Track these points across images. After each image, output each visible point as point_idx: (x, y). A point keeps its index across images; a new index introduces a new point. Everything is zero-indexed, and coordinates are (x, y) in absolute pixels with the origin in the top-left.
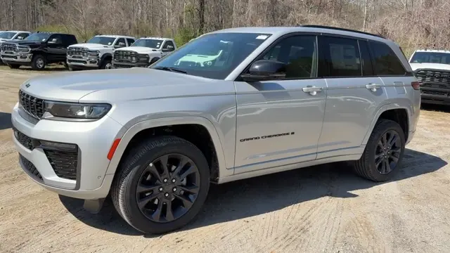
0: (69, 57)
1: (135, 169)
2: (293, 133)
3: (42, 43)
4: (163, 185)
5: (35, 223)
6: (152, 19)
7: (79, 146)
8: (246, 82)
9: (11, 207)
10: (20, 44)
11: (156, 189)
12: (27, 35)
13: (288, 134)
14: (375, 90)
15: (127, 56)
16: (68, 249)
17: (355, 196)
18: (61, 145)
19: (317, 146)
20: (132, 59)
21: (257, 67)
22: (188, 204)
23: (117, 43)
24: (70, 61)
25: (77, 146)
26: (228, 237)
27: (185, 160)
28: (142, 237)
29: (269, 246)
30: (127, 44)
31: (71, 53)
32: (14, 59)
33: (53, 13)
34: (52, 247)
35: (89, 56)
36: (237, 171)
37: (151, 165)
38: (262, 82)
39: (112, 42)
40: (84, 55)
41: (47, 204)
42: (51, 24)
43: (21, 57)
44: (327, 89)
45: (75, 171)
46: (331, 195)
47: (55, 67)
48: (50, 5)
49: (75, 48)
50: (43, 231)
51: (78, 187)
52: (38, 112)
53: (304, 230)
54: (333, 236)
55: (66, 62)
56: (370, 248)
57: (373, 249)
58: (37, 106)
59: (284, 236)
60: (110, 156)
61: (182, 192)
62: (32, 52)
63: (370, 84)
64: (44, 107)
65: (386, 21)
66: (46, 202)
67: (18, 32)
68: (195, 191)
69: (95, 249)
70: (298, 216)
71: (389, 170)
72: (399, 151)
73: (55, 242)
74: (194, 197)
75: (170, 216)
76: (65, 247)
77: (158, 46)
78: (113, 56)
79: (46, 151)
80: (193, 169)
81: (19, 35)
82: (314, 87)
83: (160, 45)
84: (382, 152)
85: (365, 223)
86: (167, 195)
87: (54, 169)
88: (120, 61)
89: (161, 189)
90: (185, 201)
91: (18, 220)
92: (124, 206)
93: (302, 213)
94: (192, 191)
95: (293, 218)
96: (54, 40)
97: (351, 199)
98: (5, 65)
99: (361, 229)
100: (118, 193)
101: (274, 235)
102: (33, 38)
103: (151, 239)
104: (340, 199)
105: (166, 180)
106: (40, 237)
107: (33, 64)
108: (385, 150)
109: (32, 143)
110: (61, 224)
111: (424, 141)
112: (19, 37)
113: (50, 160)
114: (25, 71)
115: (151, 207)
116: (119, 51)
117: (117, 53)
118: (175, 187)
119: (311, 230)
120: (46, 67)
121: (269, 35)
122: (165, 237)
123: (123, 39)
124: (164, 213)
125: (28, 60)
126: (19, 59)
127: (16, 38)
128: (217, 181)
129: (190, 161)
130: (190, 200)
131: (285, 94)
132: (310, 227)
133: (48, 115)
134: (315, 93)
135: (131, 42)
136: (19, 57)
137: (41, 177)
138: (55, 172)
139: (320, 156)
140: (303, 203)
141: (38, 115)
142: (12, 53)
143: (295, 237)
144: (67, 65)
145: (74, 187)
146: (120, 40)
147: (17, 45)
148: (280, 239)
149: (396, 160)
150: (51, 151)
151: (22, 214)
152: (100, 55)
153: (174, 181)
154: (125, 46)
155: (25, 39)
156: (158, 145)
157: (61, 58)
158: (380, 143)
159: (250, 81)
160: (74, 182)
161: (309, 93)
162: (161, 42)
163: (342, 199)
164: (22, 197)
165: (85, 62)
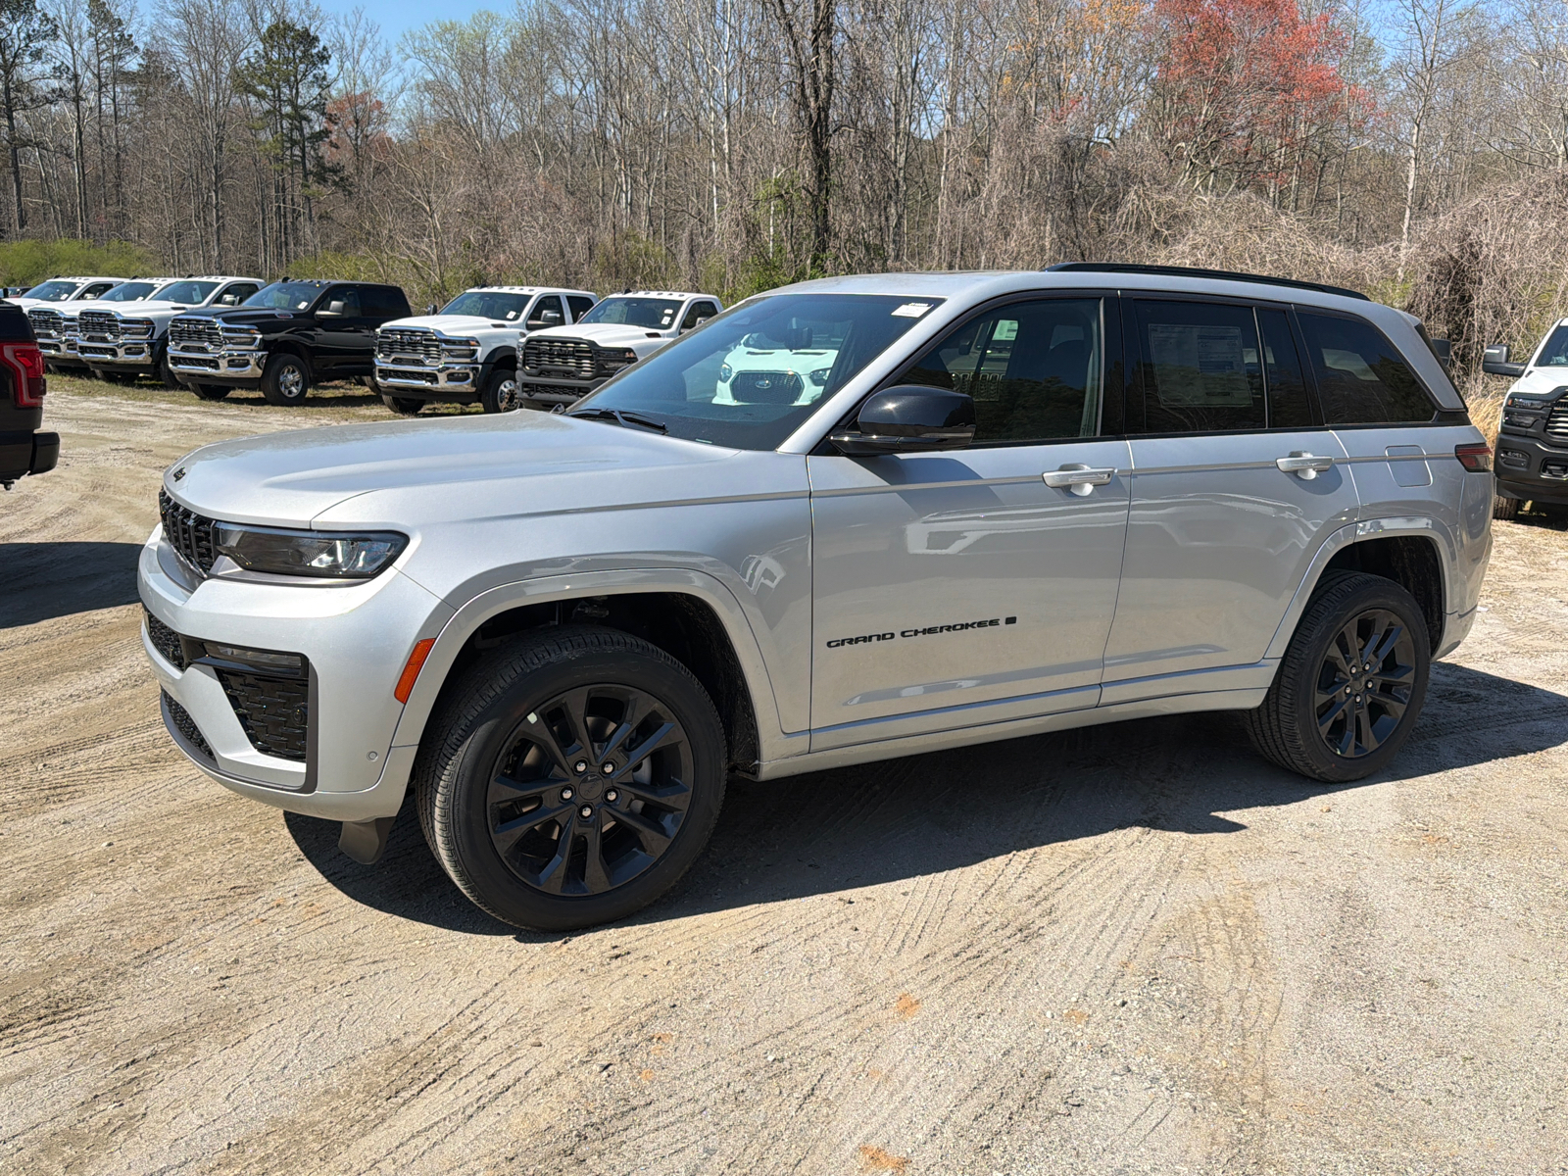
0: (381, 361)
1: (481, 732)
2: (1011, 621)
3: (299, 315)
4: (574, 781)
5: (198, 891)
6: (665, 222)
7: (312, 660)
8: (848, 455)
9: (137, 842)
10: (225, 320)
11: (549, 793)
12: (252, 289)
13: (994, 623)
14: (1312, 474)
15: (564, 355)
16: (283, 971)
17: (1235, 827)
18: (264, 658)
19: (1102, 663)
20: (579, 366)
21: (890, 406)
22: (655, 843)
23: (535, 314)
24: (385, 374)
25: (304, 659)
26: (774, 949)
27: (643, 706)
28: (508, 941)
29: (901, 978)
30: (568, 316)
31: (389, 348)
32: (209, 370)
33: (345, 212)
34: (236, 961)
35: (445, 359)
36: (821, 740)
37: (532, 718)
38: (902, 456)
39: (519, 311)
40: (428, 355)
41: (242, 835)
42: (338, 249)
43: (232, 363)
44: (1132, 475)
45: (303, 736)
46: (1153, 823)
47: (338, 393)
48: (335, 183)
49: (402, 332)
50: (221, 913)
51: (310, 782)
52: (201, 555)
53: (1027, 934)
54: (1120, 955)
55: (373, 379)
56: (1234, 994)
57: (1241, 999)
58: (199, 539)
59: (957, 948)
60: (403, 692)
61: (639, 805)
62: (265, 345)
63: (1292, 455)
64: (217, 543)
65: (1478, 213)
66: (240, 829)
67: (225, 281)
68: (679, 801)
69: (360, 972)
70: (1021, 889)
71: (1371, 743)
72: (1408, 678)
73: (249, 949)
74: (675, 820)
75: (596, 877)
76: (276, 962)
77: (666, 321)
78: (520, 355)
79: (222, 675)
80: (670, 733)
81: (227, 290)
82: (1087, 469)
83: (673, 317)
84: (1344, 682)
85: (1243, 917)
86: (587, 812)
87: (246, 728)
88: (541, 374)
89: (567, 795)
90: (647, 834)
91: (152, 880)
92: (448, 841)
93: (1035, 878)
94: (669, 800)
95: (1002, 895)
96: (334, 303)
97: (1218, 837)
98: (184, 388)
99: (1221, 935)
100: (433, 804)
101: (925, 946)
102: (270, 299)
103: (537, 947)
104: (1180, 837)
105: (581, 768)
106: (208, 931)
107: (271, 386)
108: (1356, 677)
109: (185, 650)
110: (277, 895)
111: (1546, 643)
112: (228, 298)
113: (234, 701)
114: (245, 409)
115: (537, 848)
116: (539, 340)
117: (532, 346)
118: (614, 789)
119: (1051, 934)
120: (310, 393)
121: (935, 303)
122: (578, 942)
123: (557, 298)
124: (576, 869)
125: (252, 371)
126: (224, 370)
127: (218, 300)
128: (756, 770)
129: (657, 705)
130: (662, 831)
131: (982, 495)
132: (1054, 922)
133: (226, 565)
134: (1088, 489)
135: (580, 307)
136: (223, 363)
137: (211, 754)
138: (249, 736)
139: (1110, 694)
140: (1046, 849)
141: (201, 564)
142: (203, 350)
143: (994, 951)
144: (376, 387)
145: (301, 782)
146: (546, 302)
147: (219, 324)
148: (940, 958)
149: (1398, 709)
150: (235, 674)
151: (166, 862)
152: (481, 354)
153: (609, 769)
154: (561, 322)
155: (245, 304)
156: (553, 658)
157: (358, 365)
158: (1334, 651)
159: (862, 455)
160: (300, 767)
161: (1067, 490)
162: (679, 304)
163: (1184, 835)
164: (171, 814)
165: (433, 378)
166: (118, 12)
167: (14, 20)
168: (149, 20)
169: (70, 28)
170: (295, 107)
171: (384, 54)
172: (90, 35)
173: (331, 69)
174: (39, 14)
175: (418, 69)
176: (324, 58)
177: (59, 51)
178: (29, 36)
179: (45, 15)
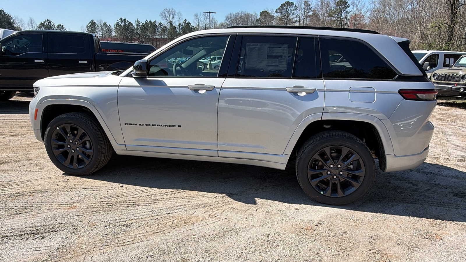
2: (179, 126)
37: (58, 128)
44: (221, 88)
60: (35, 118)
84: (326, 169)
86: (73, 151)
89: (69, 146)
105: (71, 141)
153: (76, 143)
166: (309, 3)
167: (290, 7)
168: (315, 4)
169: (300, 7)
170: (341, 18)
171: (364, 4)
172: (304, 8)
173: (349, 9)
174: (294, 6)
175: (370, 7)
176: (348, 7)
177: (297, 12)
178: (292, 10)
179: (295, 6)
